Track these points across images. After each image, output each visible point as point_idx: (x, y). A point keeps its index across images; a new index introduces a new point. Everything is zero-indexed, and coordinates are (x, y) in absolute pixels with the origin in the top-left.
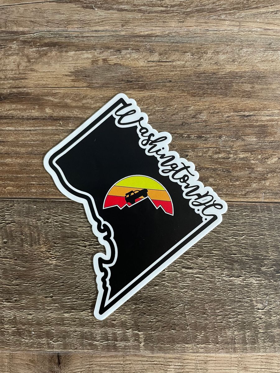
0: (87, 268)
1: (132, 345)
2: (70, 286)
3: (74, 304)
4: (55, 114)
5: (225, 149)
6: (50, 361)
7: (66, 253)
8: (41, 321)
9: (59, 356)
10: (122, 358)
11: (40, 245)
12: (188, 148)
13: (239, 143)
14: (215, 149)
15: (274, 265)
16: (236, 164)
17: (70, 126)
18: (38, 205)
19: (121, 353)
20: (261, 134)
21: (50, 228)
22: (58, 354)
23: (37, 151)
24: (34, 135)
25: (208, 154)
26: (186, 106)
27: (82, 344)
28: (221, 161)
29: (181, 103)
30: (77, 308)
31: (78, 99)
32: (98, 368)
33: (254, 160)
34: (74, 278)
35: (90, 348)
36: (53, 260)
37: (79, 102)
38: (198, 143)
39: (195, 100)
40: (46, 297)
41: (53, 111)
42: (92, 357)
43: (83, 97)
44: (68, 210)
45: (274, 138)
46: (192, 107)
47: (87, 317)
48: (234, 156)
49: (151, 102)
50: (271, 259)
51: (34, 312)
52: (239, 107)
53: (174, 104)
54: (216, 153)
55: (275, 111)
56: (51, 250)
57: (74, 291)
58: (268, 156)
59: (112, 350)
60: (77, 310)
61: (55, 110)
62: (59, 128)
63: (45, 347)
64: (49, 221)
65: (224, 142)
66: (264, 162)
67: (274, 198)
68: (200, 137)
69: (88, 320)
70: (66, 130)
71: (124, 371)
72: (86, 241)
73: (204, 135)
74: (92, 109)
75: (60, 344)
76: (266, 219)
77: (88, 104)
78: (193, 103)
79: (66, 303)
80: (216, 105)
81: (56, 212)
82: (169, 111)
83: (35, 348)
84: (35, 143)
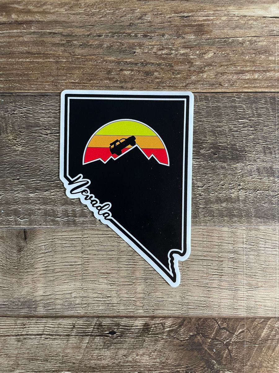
0: (49, 153)
1: (89, 220)
2: (35, 170)
3: (38, 185)
4: (20, 19)
5: (168, 46)
6: (17, 236)
7: (30, 141)
8: (10, 201)
9: (25, 231)
10: (81, 232)
11: (7, 133)
12: (136, 45)
13: (180, 40)
14: (159, 46)
15: (211, 148)
16: (177, 59)
17: (32, 29)
18: (5, 99)
19: (79, 228)
20: (198, 32)
21: (16, 118)
22: (25, 229)
23: (4, 51)
24: (2, 38)
25: (153, 51)
26: (133, 9)
27: (45, 221)
28: (165, 57)
29: (129, 6)
30: (41, 189)
31: (39, 5)
32: (60, 242)
33: (193, 56)
34: (37, 162)
35: (52, 224)
36: (19, 147)
37: (40, 8)
38: (144, 41)
39: (141, 4)
40: (13, 179)
41: (18, 17)
42: (54, 232)
43: (44, 4)
44: (31, 102)
45: (210, 35)
46: (138, 10)
47: (50, 197)
48: (175, 52)
49: (102, 6)
50: (208, 143)
51: (3, 192)
52: (179, 9)
53: (122, 7)
54: (160, 50)
55: (210, 12)
56: (17, 138)
57: (38, 173)
58: (205, 51)
59: (72, 225)
60: (41, 190)
61: (19, 15)
62: (23, 30)
63: (13, 224)
64: (15, 113)
65: (166, 40)
66: (202, 57)
67: (211, 89)
68: (145, 36)
69: (50, 199)
70: (29, 33)
71: (82, 244)
72: (48, 130)
73: (149, 34)
74: (52, 13)
75: (26, 221)
76: (204, 107)
77: (48, 9)
78: (139, 6)
79: (31, 184)
80: (159, 8)
81: (21, 105)
82: (118, 13)
83: (4, 225)
84: (2, 44)
